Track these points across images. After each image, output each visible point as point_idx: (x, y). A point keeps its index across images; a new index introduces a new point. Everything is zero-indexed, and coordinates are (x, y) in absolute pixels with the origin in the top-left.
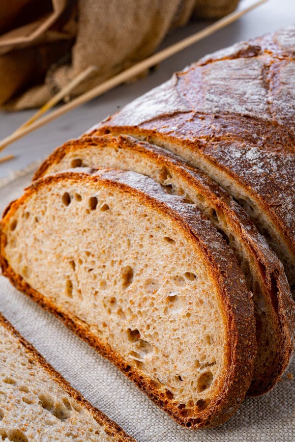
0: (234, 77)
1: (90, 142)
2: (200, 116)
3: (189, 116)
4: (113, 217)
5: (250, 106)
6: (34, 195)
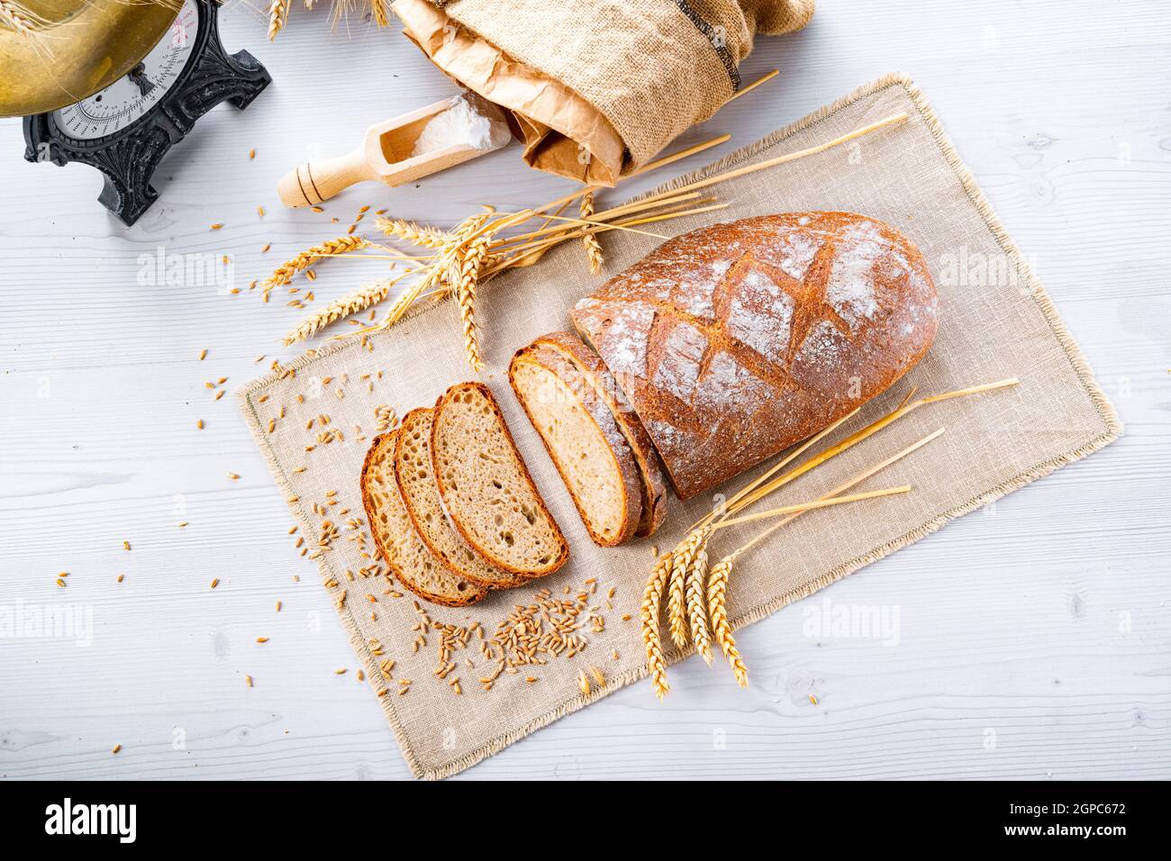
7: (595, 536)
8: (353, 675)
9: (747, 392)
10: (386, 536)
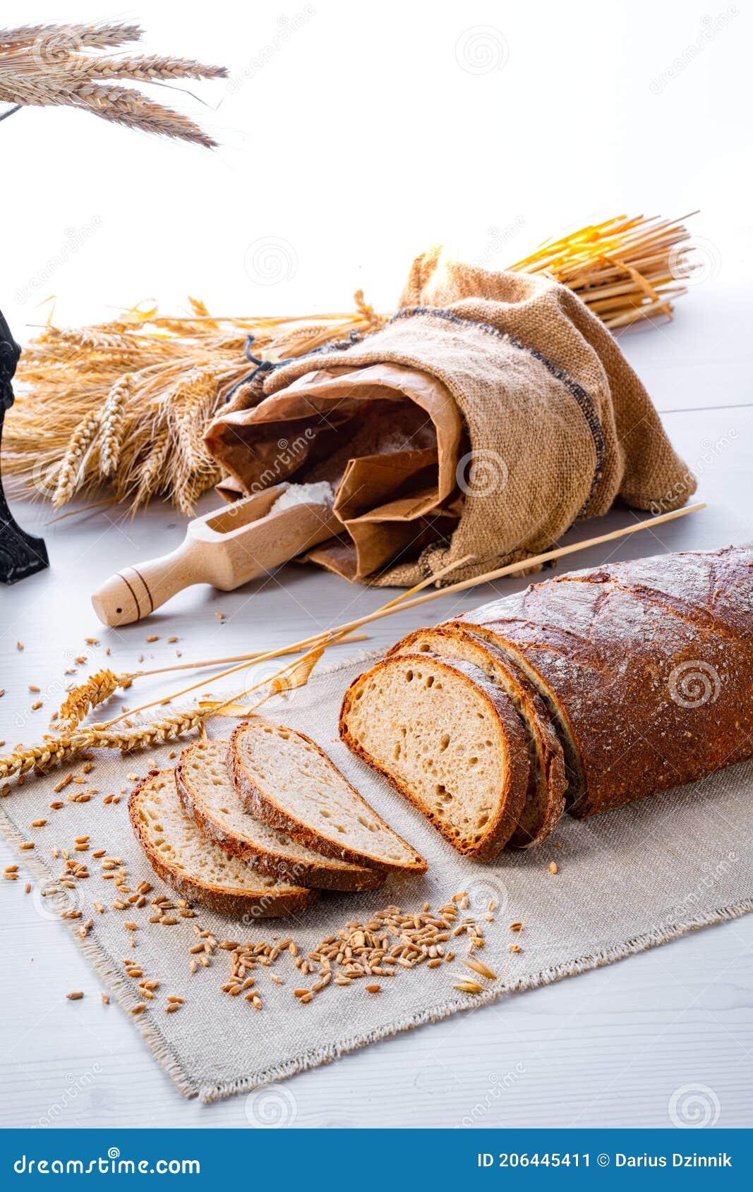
0: (574, 598)
1: (440, 632)
2: (531, 626)
3: (523, 624)
4: (443, 695)
5: (574, 625)
6: (383, 670)
7: (465, 845)
8: (94, 999)
9: (662, 630)
10: (160, 842)
